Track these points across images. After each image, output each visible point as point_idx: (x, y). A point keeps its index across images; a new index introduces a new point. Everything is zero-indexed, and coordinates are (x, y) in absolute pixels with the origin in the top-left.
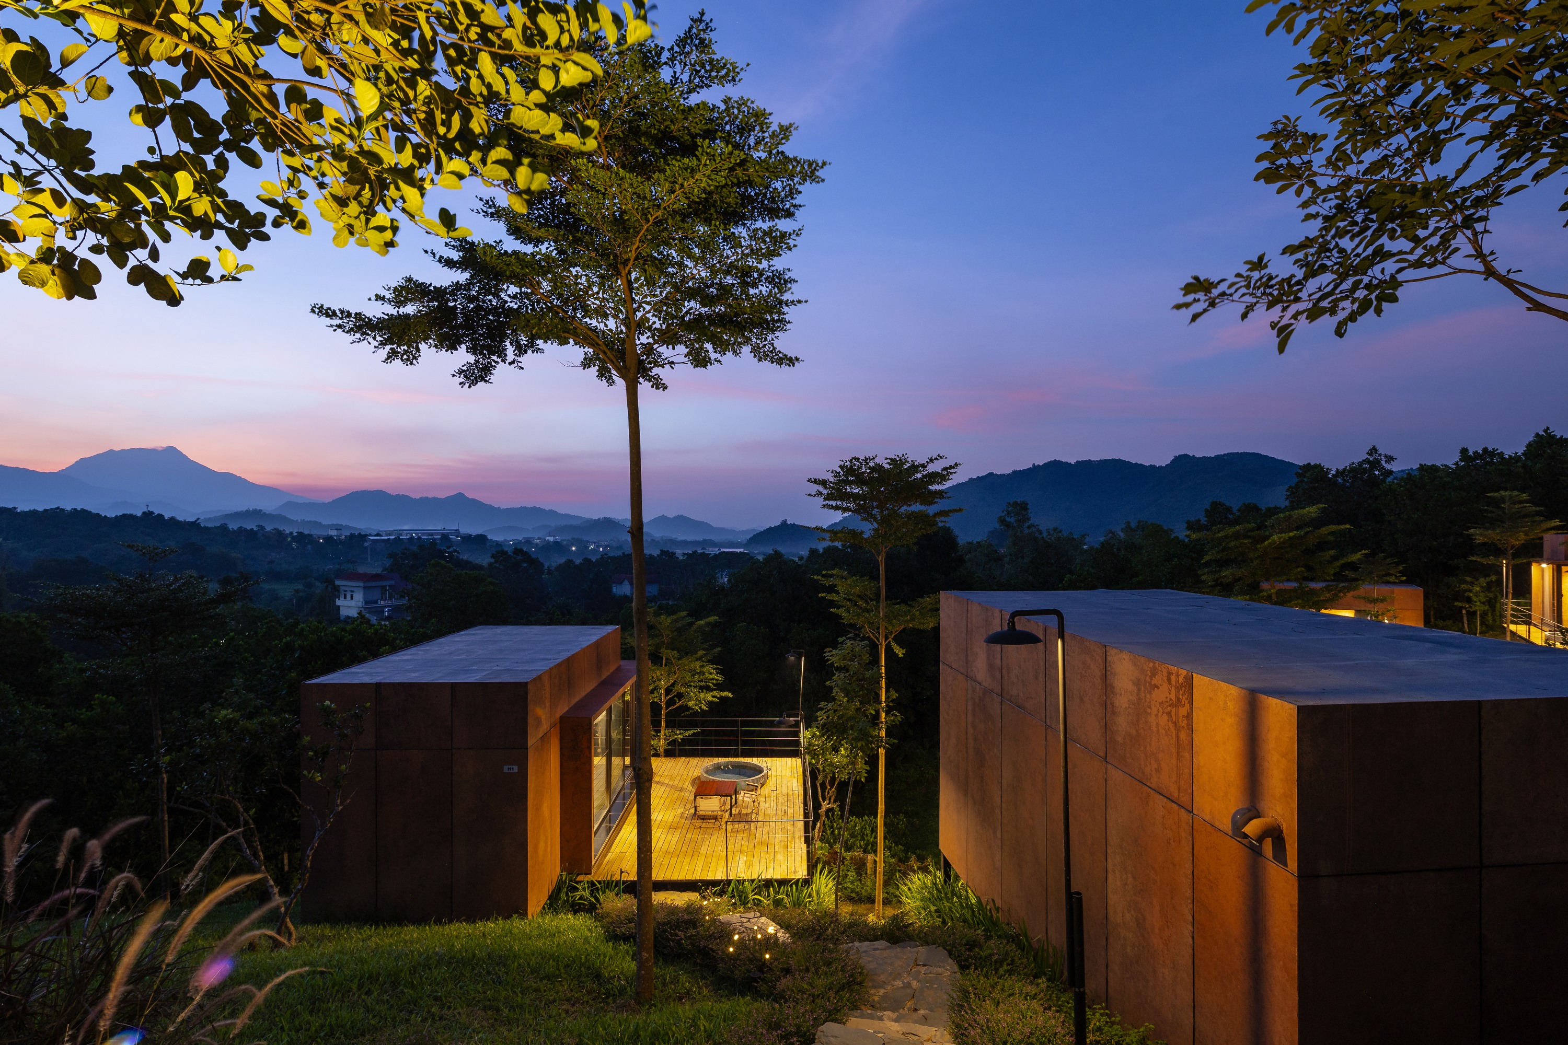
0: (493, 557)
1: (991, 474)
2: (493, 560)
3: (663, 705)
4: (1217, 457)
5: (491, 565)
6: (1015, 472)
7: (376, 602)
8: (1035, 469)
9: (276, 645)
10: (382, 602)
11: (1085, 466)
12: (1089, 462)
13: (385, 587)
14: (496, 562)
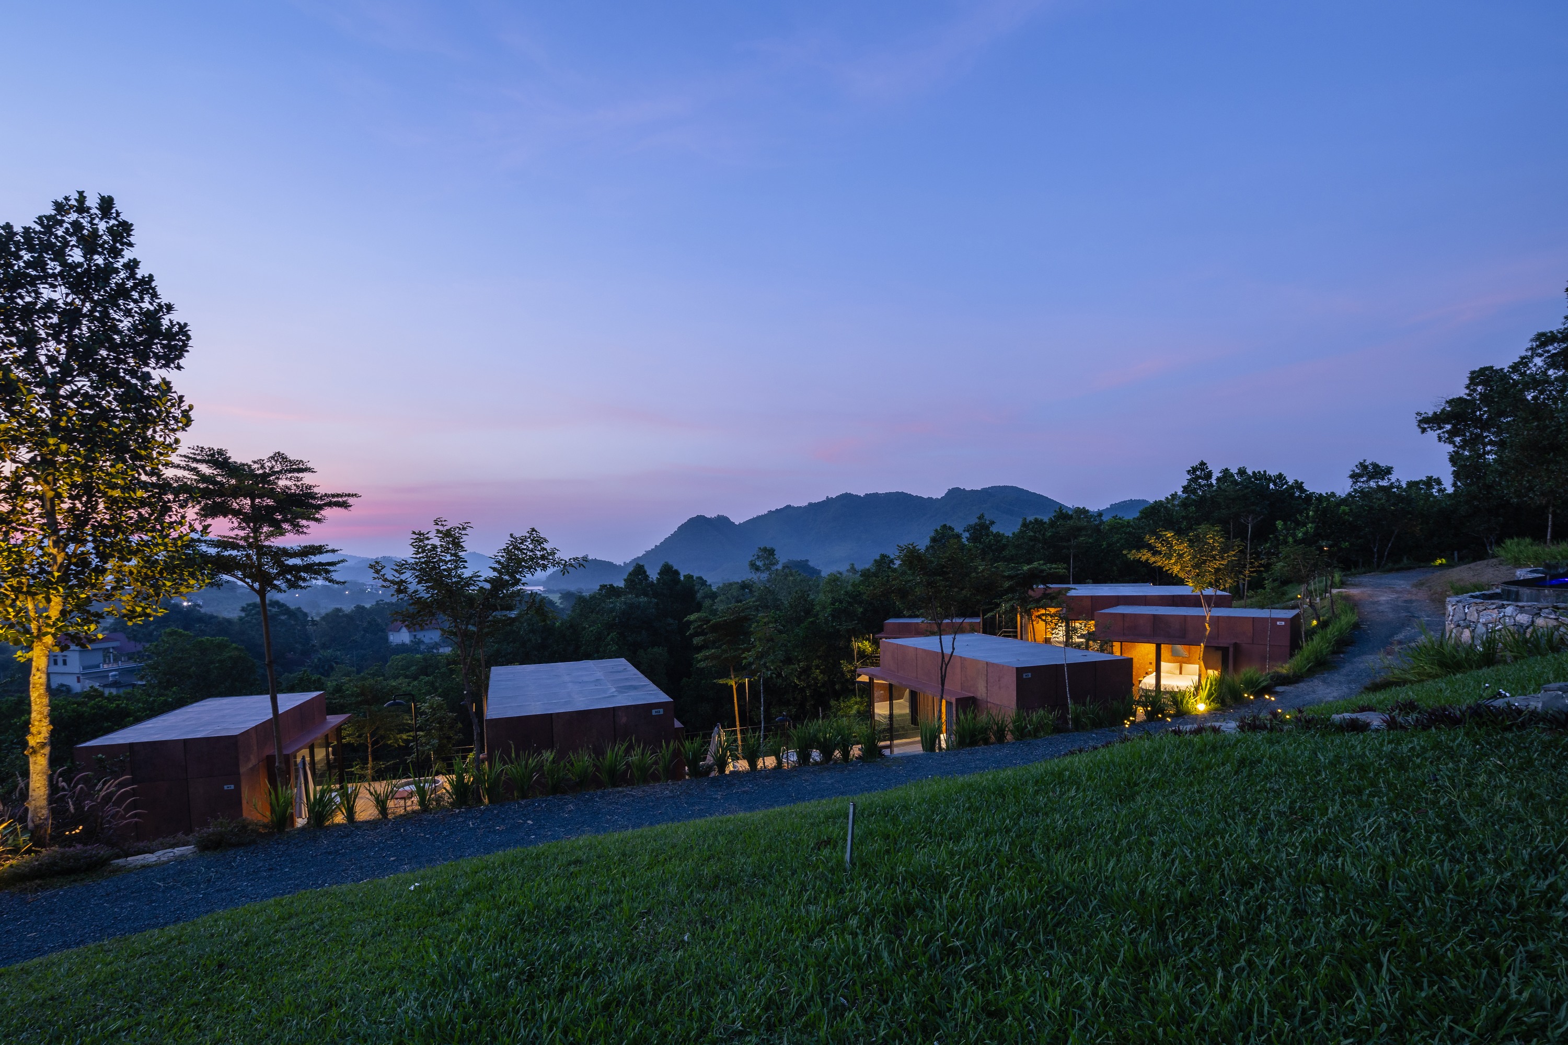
0: (243, 610)
1: (788, 507)
2: (243, 614)
3: (370, 745)
4: (984, 490)
5: (241, 619)
6: (810, 504)
7: (98, 666)
8: (829, 501)
9: (16, 723)
10: (106, 666)
11: (872, 498)
12: (876, 496)
13: (108, 649)
14: (247, 616)
